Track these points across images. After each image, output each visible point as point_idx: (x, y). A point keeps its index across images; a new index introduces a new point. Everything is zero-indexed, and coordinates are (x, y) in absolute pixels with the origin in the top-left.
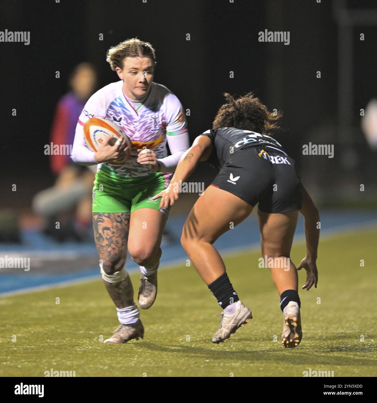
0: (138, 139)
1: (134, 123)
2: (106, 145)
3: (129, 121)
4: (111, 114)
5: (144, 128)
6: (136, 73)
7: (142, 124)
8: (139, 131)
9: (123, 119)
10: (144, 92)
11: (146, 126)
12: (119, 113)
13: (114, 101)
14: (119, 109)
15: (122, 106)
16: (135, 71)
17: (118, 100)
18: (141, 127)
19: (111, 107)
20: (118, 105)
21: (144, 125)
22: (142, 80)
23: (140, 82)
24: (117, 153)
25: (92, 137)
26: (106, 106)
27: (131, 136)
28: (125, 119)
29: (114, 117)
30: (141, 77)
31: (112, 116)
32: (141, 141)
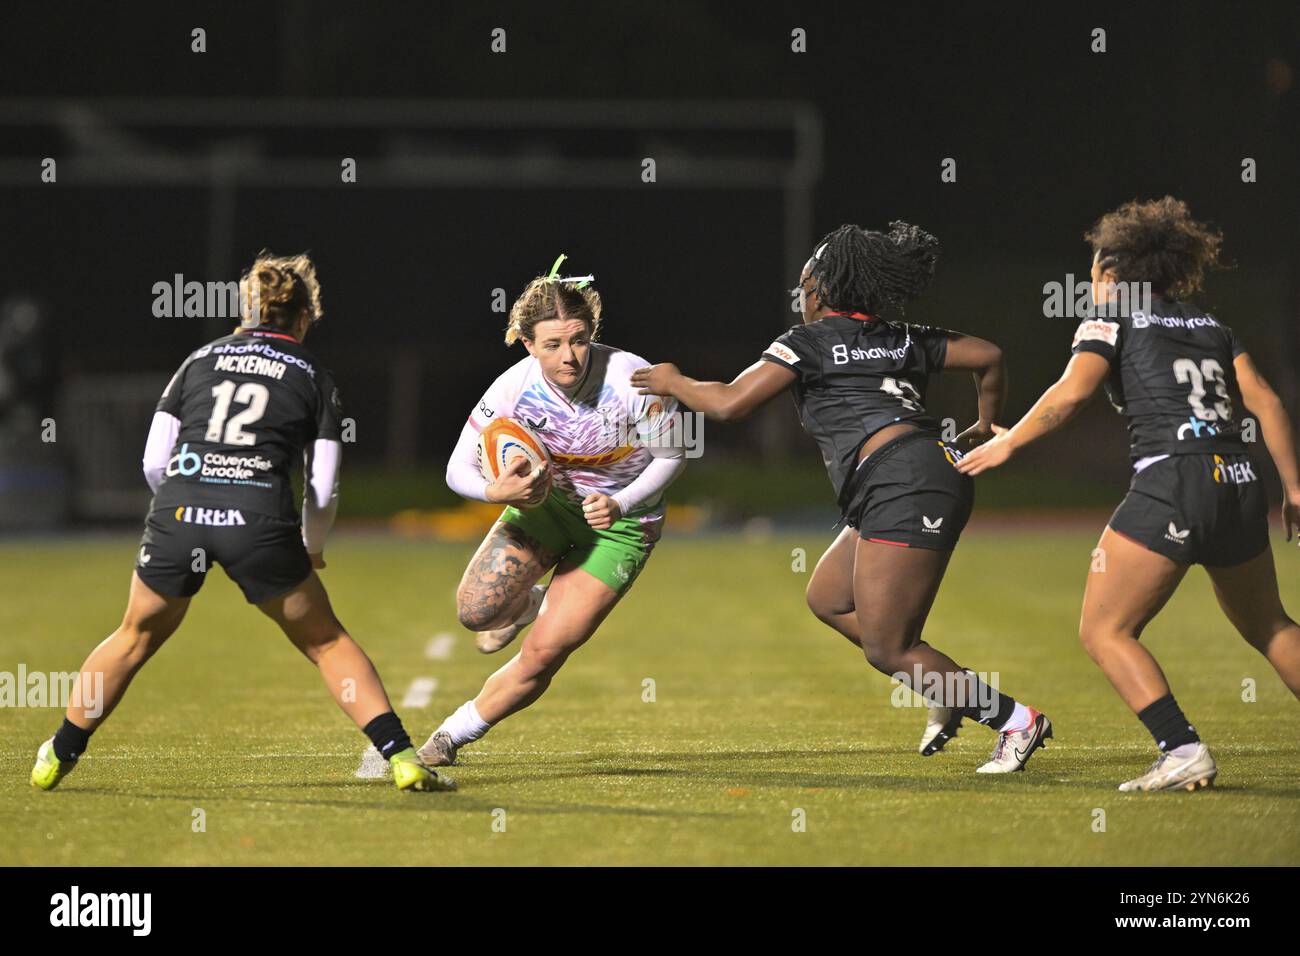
0: (580, 452)
1: (569, 425)
2: (512, 474)
3: (560, 423)
4: (524, 415)
5: (586, 432)
6: (556, 346)
7: (582, 426)
8: (578, 439)
9: (548, 420)
10: (572, 378)
11: (590, 428)
12: (542, 410)
13: (531, 390)
14: (540, 404)
15: (545, 397)
16: (555, 343)
17: (536, 387)
18: (583, 432)
19: (523, 401)
20: (538, 396)
21: (586, 428)
22: (568, 357)
23: (565, 363)
24: (529, 491)
25: (499, 455)
26: (514, 401)
27: (568, 447)
28: (553, 420)
29: (528, 420)
30: (565, 352)
31: (525, 418)
32: (586, 454)
